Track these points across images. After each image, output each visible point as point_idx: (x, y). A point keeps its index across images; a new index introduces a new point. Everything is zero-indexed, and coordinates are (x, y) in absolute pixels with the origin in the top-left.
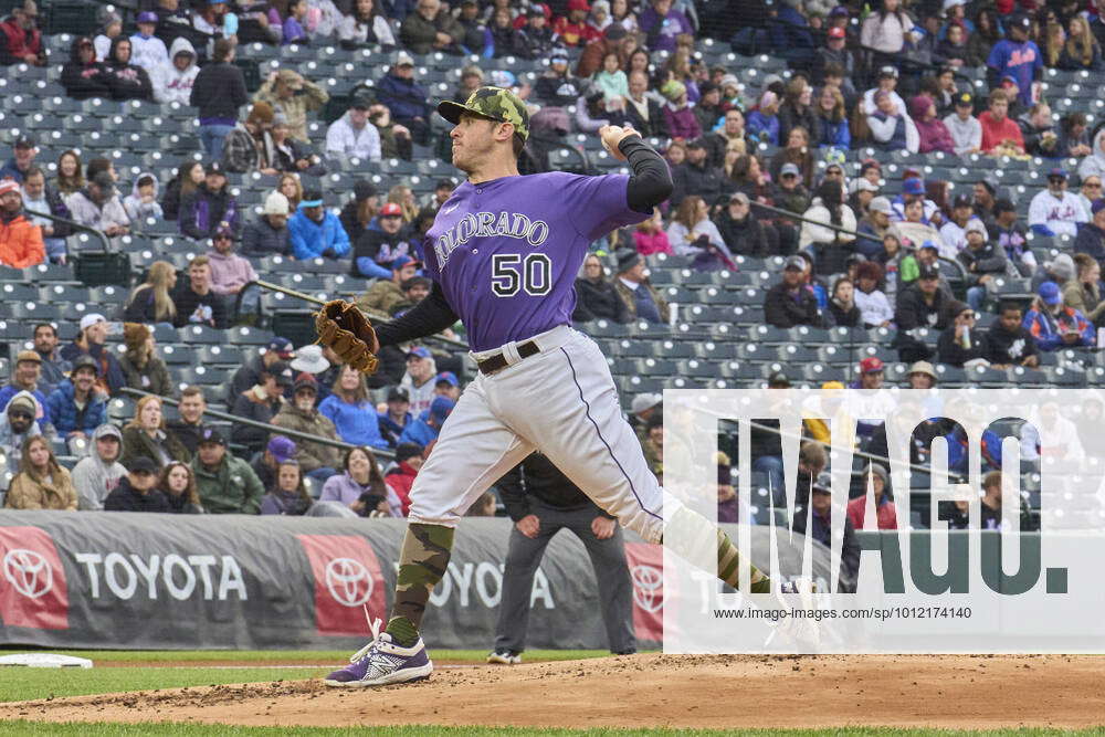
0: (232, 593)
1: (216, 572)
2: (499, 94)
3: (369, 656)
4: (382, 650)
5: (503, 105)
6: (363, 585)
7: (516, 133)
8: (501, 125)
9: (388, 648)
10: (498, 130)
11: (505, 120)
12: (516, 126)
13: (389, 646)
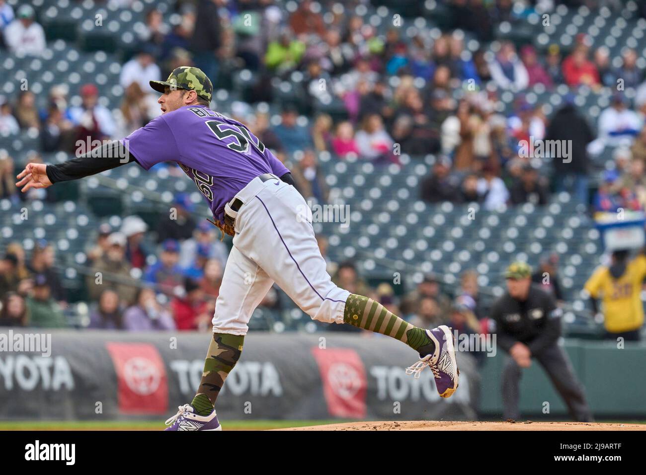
0: (63, 385)
1: (52, 370)
2: (186, 71)
3: (178, 422)
4: (187, 417)
5: (188, 78)
6: (151, 379)
7: (199, 96)
8: (189, 92)
9: (191, 416)
10: (186, 96)
11: (189, 89)
12: (198, 91)
13: (192, 415)
